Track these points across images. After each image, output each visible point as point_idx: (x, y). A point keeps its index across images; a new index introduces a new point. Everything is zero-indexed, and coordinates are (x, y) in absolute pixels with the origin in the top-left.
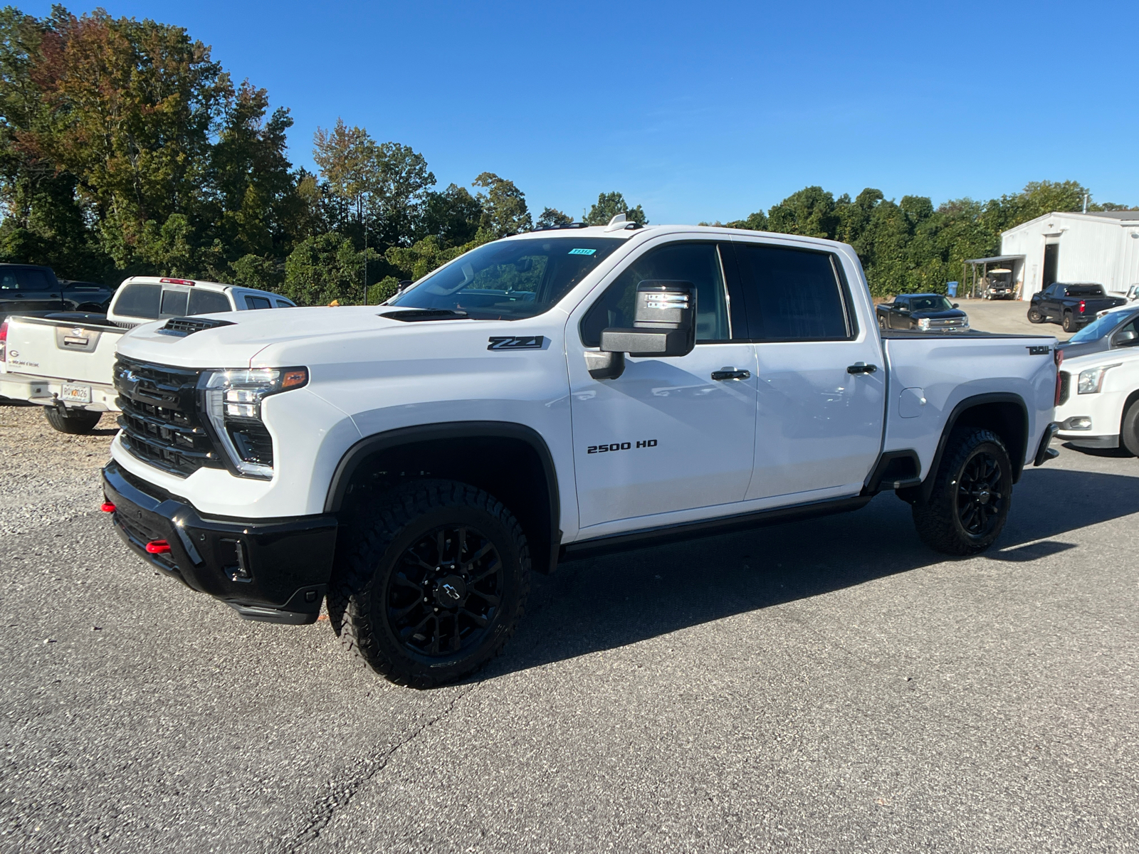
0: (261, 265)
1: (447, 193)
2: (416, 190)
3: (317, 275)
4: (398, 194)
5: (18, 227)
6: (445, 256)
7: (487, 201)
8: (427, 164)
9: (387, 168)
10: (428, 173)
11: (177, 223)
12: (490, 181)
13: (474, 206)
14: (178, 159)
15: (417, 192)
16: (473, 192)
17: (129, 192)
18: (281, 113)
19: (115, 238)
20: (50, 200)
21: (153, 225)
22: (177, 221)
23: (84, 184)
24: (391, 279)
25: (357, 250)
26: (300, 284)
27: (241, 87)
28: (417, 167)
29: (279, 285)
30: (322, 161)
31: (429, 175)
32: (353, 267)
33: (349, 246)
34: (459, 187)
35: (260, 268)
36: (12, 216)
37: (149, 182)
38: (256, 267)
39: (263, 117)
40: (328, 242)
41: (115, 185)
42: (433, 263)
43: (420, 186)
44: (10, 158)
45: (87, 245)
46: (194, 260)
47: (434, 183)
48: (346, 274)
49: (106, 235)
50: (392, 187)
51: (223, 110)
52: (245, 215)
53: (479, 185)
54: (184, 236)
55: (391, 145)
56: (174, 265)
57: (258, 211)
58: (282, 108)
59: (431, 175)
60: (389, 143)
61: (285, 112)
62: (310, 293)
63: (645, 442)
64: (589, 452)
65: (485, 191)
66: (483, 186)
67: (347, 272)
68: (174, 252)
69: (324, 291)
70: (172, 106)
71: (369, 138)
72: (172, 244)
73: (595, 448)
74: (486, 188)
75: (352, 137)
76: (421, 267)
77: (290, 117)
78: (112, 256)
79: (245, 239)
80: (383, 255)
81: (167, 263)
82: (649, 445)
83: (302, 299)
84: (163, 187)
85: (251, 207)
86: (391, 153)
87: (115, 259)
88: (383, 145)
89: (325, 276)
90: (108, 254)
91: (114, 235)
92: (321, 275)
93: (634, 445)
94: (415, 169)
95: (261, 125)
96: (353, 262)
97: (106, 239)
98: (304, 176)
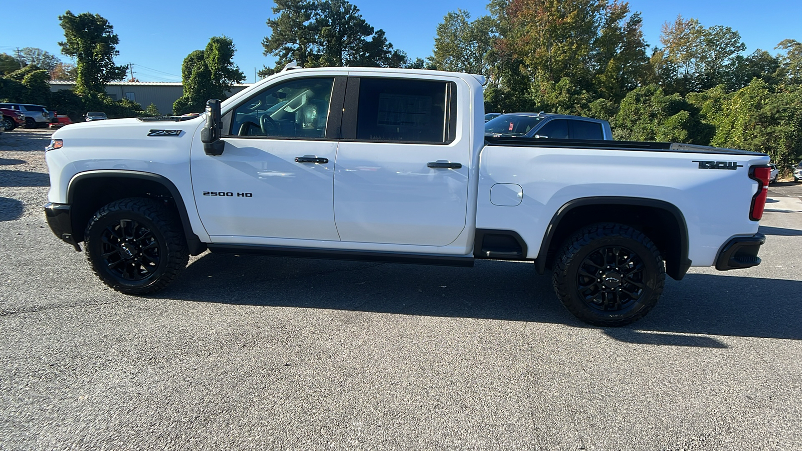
0: (606, 104)
1: (753, 55)
2: (730, 55)
3: (637, 110)
4: (717, 58)
5: (494, 87)
6: (729, 97)
7: (785, 59)
8: (741, 37)
9: (710, 43)
10: (741, 43)
11: (564, 82)
12: (789, 45)
13: (774, 63)
14: (573, 47)
15: (731, 56)
16: (773, 55)
17: (545, 67)
18: (636, 15)
19: (537, 91)
20: (510, 73)
21: (552, 84)
22: (565, 81)
23: (523, 64)
24: (684, 112)
25: (666, 94)
26: (626, 115)
27: (614, 3)
28: (733, 40)
29: (614, 116)
30: (666, 42)
31: (741, 45)
32: (660, 105)
33: (661, 93)
34: (763, 51)
35: (604, 106)
36: (492, 82)
37: (556, 61)
38: (602, 106)
39: (624, 19)
40: (649, 91)
41: (538, 64)
42: (718, 102)
43: (733, 52)
44: (494, 53)
45: (524, 96)
46: (571, 102)
47: (744, 49)
48: (656, 109)
49: (533, 90)
50: (713, 54)
51: (603, 17)
52: (606, 76)
53: (780, 48)
54: (568, 90)
55: (717, 27)
56: (560, 105)
57: (613, 74)
58: (637, 12)
59: (743, 44)
60: (715, 26)
61: (638, 15)
62: (632, 121)
63: (243, 194)
64: (204, 194)
65: (784, 53)
66: (783, 49)
67: (656, 107)
68: (561, 98)
69: (640, 119)
70: (573, 19)
71: (699, 25)
72: (560, 94)
73: (209, 193)
74: (785, 50)
75: (687, 25)
76: (708, 104)
77: (641, 17)
78: (535, 101)
79: (604, 90)
80: (684, 97)
81: (557, 104)
82: (246, 196)
83: (626, 124)
84: (562, 63)
85: (610, 72)
86: (715, 32)
87: (536, 102)
88: (710, 29)
89: (642, 111)
90: (533, 100)
91: (537, 90)
92: (639, 110)
93: (235, 194)
94: (731, 41)
95: (622, 24)
96: (661, 102)
97: (533, 92)
98: (657, 51)
